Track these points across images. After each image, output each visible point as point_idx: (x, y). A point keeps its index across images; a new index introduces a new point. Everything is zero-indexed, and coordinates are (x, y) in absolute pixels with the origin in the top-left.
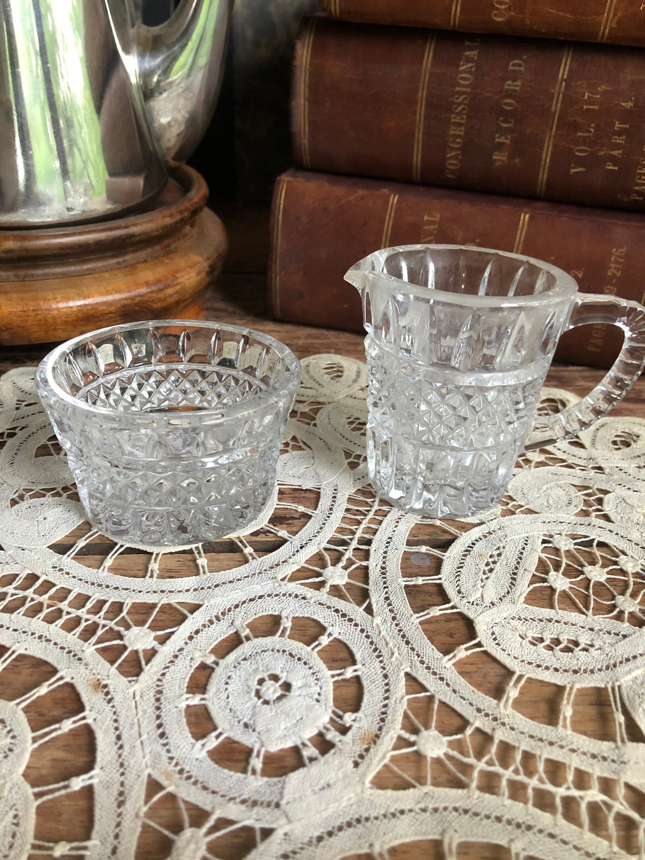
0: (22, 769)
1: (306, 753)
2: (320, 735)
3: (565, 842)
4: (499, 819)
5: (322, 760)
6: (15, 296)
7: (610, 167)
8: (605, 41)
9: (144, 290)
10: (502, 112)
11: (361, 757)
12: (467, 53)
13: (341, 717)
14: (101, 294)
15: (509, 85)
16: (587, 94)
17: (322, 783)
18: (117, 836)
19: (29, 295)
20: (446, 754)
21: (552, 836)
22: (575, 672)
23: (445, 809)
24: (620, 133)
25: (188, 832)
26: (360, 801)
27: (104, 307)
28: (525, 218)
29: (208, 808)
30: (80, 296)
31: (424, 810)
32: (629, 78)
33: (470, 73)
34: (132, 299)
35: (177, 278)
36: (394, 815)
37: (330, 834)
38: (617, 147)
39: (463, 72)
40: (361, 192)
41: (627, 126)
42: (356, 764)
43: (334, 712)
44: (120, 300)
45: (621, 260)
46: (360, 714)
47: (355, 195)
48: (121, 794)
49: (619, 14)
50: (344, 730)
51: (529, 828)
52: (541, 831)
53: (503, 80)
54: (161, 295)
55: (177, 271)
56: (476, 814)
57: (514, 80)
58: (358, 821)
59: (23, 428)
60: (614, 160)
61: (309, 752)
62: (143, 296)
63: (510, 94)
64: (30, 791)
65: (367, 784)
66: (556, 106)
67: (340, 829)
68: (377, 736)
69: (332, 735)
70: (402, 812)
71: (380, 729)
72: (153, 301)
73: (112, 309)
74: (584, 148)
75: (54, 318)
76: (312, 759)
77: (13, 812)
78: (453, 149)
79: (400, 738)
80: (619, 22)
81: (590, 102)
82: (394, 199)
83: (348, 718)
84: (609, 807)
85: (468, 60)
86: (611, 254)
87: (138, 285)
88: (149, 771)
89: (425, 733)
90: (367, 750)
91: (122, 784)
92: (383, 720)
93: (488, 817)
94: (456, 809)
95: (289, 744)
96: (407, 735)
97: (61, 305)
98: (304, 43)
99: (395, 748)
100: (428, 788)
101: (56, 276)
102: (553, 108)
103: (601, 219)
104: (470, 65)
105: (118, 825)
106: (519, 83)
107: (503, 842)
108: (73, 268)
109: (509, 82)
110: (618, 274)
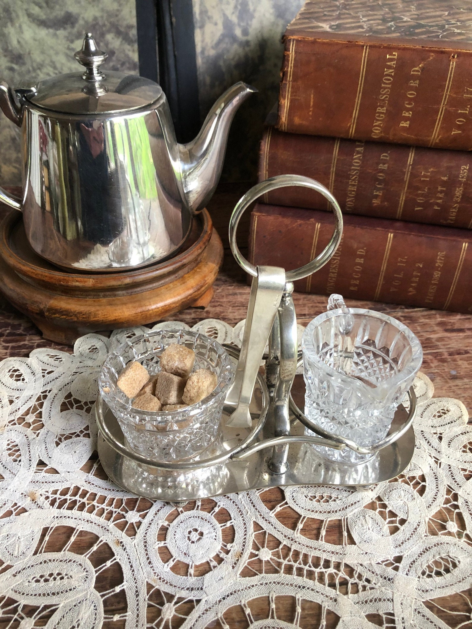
6: (130, 305)
7: (436, 208)
8: (432, 147)
9: (191, 291)
10: (377, 180)
12: (358, 149)
14: (171, 298)
15: (381, 166)
16: (423, 173)
19: (137, 304)
24: (441, 192)
27: (174, 305)
28: (391, 236)
30: (162, 301)
32: (445, 165)
33: (360, 159)
34: (186, 297)
35: (206, 281)
38: (440, 198)
39: (355, 159)
40: (299, 222)
41: (444, 189)
44: (181, 300)
45: (443, 259)
47: (296, 224)
49: (440, 137)
53: (378, 164)
54: (199, 292)
55: (205, 277)
57: (384, 164)
60: (438, 205)
62: (190, 295)
63: (382, 171)
66: (407, 177)
72: (196, 296)
73: (178, 305)
74: (421, 198)
75: (150, 315)
78: (350, 197)
80: (440, 140)
81: (425, 176)
82: (318, 226)
85: (358, 153)
86: (437, 255)
87: (188, 289)
97: (153, 307)
98: (265, 142)
101: (147, 290)
102: (405, 179)
103: (432, 236)
104: (359, 155)
106: (386, 165)
109: (381, 165)
110: (441, 266)
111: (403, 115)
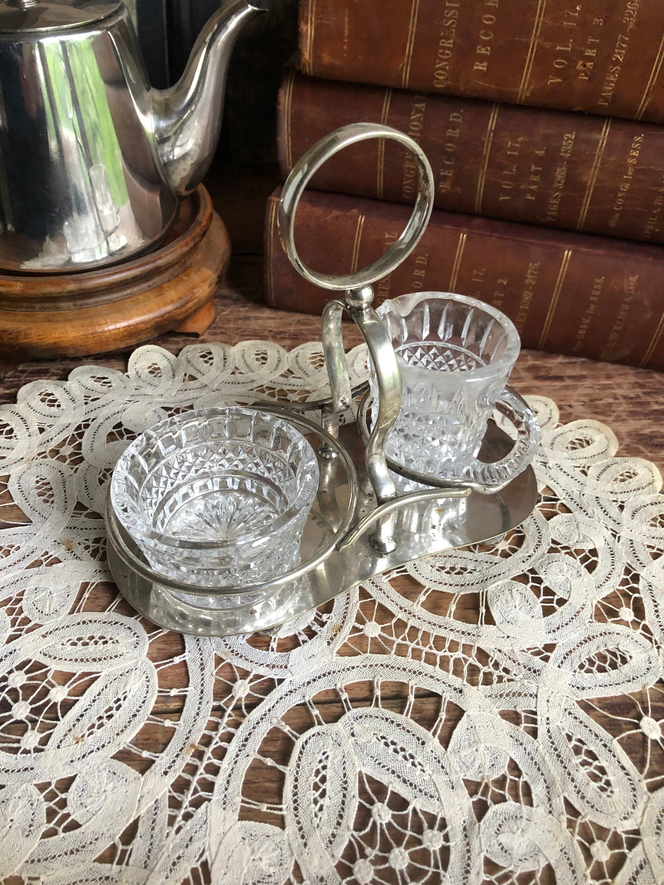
0: (145, 654)
1: (301, 638)
2: (309, 627)
3: (438, 680)
4: (404, 670)
5: (310, 642)
6: (77, 323)
7: (529, 197)
8: (522, 103)
9: (170, 308)
10: (446, 153)
11: (332, 639)
12: (417, 105)
13: (321, 617)
14: (139, 315)
15: (450, 132)
16: (509, 143)
17: (310, 655)
18: (202, 685)
19: (86, 322)
20: (379, 635)
21: (432, 677)
22: (462, 585)
23: (376, 665)
24: (536, 173)
25: (239, 682)
26: (331, 663)
27: (142, 326)
28: (463, 237)
29: (249, 670)
30: (124, 319)
31: (365, 666)
32: (542, 132)
33: (419, 121)
34: (163, 316)
35: (194, 294)
36: (348, 669)
37: (314, 680)
38: (534, 183)
39: (414, 120)
40: (335, 213)
41: (540, 169)
42: (329, 643)
43: (317, 614)
44: (154, 319)
45: (535, 273)
46: (332, 614)
47: (331, 216)
48: (202, 664)
49: (532, 87)
50: (322, 624)
51: (420, 673)
52: (426, 675)
53: (446, 128)
54: (183, 309)
55: (194, 288)
56: (393, 667)
57: (454, 129)
58: (329, 673)
59: (93, 420)
60: (532, 192)
61: (303, 637)
62: (169, 312)
63: (451, 140)
64: (153, 664)
65: (335, 654)
66: (487, 151)
67: (319, 677)
68: (341, 627)
69: (316, 627)
70: (353, 668)
71: (343, 622)
72: (178, 315)
73: (149, 326)
74: (508, 182)
75: (107, 338)
76: (304, 642)
77: (145, 675)
78: (408, 178)
79: (354, 627)
80: (532, 92)
81: (512, 149)
82: (362, 220)
83: (325, 617)
84: (466, 660)
85: (418, 111)
86: (528, 268)
87: (166, 304)
88: (215, 652)
89: (368, 624)
90: (335, 635)
91: (202, 659)
92: (345, 617)
93: (399, 669)
94: (382, 665)
95: (291, 634)
96: (358, 625)
97: (111, 327)
98: (286, 92)
99: (350, 634)
100: (368, 654)
101: (104, 303)
102: (484, 153)
103: (522, 239)
104: (419, 115)
105: (202, 679)
106: (457, 131)
107: (405, 681)
108: (115, 295)
109: (450, 130)
110: (533, 283)
111: (478, 51)
